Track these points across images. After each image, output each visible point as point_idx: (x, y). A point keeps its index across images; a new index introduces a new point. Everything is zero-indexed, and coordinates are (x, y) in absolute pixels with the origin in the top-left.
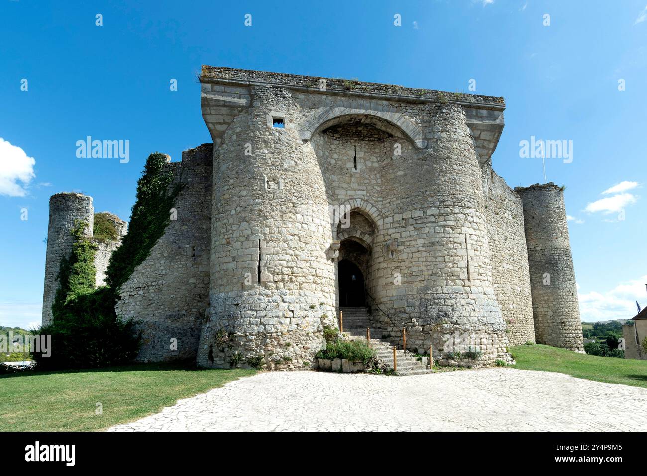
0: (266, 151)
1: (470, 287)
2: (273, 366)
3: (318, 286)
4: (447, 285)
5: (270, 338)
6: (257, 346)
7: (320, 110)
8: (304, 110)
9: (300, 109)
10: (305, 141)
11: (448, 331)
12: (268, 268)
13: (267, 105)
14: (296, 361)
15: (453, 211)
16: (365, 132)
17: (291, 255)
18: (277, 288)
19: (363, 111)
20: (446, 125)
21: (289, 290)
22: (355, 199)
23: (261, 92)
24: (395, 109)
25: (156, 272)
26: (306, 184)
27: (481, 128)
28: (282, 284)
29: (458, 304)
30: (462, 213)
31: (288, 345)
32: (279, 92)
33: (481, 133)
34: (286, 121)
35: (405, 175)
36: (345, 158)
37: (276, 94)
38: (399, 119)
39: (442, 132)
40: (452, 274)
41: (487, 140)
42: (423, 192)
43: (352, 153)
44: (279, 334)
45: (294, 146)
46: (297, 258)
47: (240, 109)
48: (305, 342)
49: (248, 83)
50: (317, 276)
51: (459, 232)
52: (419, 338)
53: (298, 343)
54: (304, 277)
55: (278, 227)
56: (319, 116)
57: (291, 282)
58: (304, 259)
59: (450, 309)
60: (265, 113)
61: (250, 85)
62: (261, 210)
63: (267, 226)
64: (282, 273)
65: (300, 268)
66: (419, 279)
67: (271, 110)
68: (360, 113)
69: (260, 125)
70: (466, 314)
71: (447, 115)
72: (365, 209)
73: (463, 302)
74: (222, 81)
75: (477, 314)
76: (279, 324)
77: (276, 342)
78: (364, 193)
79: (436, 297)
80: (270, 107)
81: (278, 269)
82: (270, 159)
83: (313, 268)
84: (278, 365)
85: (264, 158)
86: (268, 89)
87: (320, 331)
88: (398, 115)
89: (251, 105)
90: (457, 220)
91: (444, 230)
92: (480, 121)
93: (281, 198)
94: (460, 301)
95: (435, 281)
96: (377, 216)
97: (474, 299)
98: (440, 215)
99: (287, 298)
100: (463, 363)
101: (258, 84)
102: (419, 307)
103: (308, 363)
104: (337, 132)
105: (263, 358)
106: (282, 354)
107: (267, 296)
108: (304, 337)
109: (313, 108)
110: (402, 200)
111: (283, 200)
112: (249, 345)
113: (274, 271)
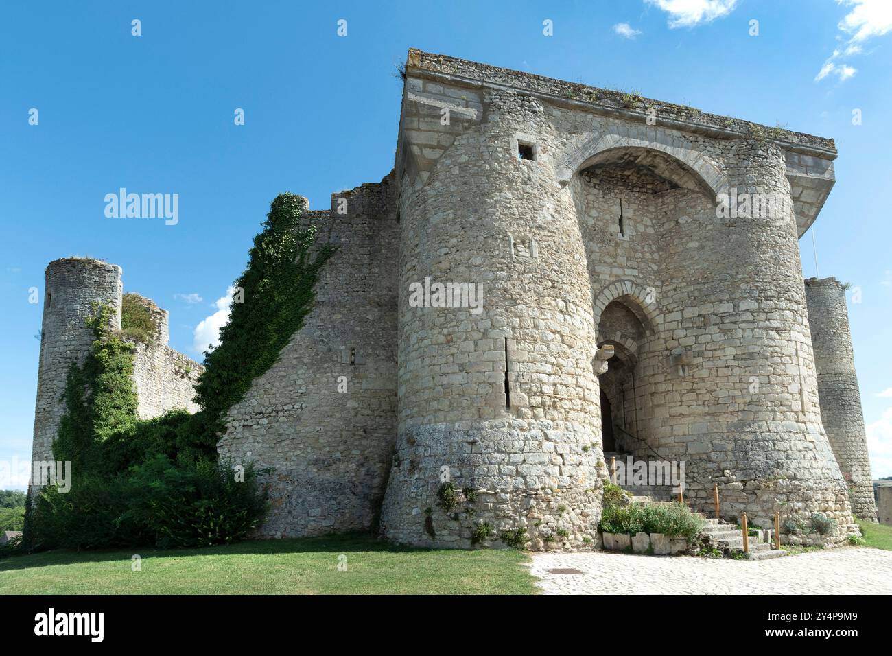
0: (510, 195)
1: (805, 423)
2: (542, 544)
3: (587, 415)
4: (773, 419)
5: (536, 499)
6: (515, 511)
7: (585, 137)
8: (562, 134)
9: (555, 133)
10: (563, 184)
11: (784, 490)
12: (521, 383)
13: (510, 121)
14: (573, 536)
15: (778, 307)
16: (634, 178)
17: (553, 365)
18: (535, 417)
19: (645, 144)
20: (763, 175)
21: (553, 421)
22: (624, 281)
23: (500, 99)
24: (690, 144)
25: (291, 388)
26: (566, 252)
27: (804, 184)
28: (541, 410)
29: (794, 449)
30: (789, 309)
31: (562, 509)
32: (526, 103)
33: (802, 192)
34: (538, 149)
35: (701, 248)
36: (607, 217)
37: (522, 106)
38: (696, 160)
39: (758, 185)
40: (781, 402)
41: (808, 203)
42: (732, 276)
43: (616, 209)
44: (549, 491)
45: (550, 190)
46: (560, 369)
47: (466, 124)
48: (584, 505)
49: (480, 83)
50: (585, 400)
51: (787, 339)
52: (740, 500)
53: (575, 507)
54: (571, 400)
55: (534, 318)
56: (584, 146)
57: (555, 408)
58: (570, 372)
59: (783, 456)
60: (508, 135)
61: (482, 87)
62: (506, 290)
63: (516, 316)
64: (541, 392)
65: (565, 385)
66: (730, 409)
67: (517, 130)
68: (642, 146)
69: (500, 152)
70: (806, 464)
71: (763, 159)
72: (638, 298)
73: (800, 445)
74: (441, 77)
75: (820, 464)
76: (545, 475)
77: (544, 505)
78: (635, 272)
79: (760, 437)
80: (514, 125)
81: (536, 386)
82: (517, 207)
83: (581, 387)
84: (549, 543)
85: (509, 205)
86: (511, 96)
87: (599, 488)
88: (695, 153)
89: (484, 119)
90: (784, 321)
91: (767, 334)
92: (803, 173)
93: (536, 272)
94: (795, 445)
95: (755, 413)
96: (655, 310)
97: (813, 442)
98: (760, 310)
99: (552, 433)
100: (810, 540)
101: (495, 87)
102: (734, 453)
103: (590, 540)
104: (596, 176)
105: (525, 530)
106: (554, 525)
107: (522, 429)
108: (581, 497)
109: (574, 133)
110: (698, 287)
111: (539, 275)
112: (502, 510)
113: (530, 389)
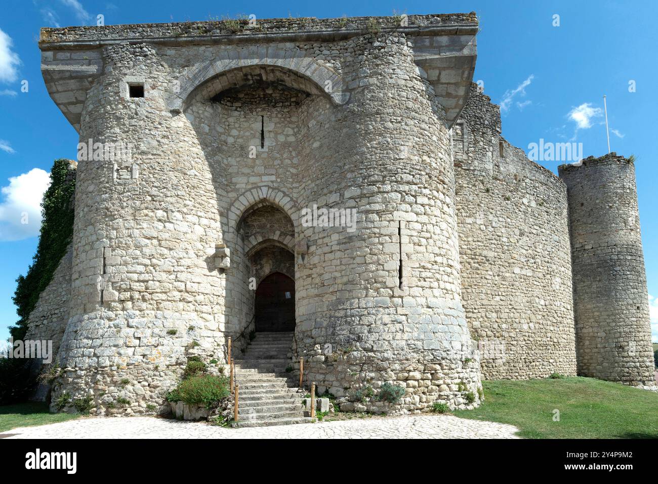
0: (117, 130)
1: (402, 297)
2: (103, 410)
3: (190, 304)
4: (366, 296)
5: (102, 374)
6: (87, 383)
7: (196, 68)
8: (175, 70)
9: (168, 70)
10: (175, 113)
11: (358, 361)
12: (113, 283)
13: (122, 68)
14: (137, 404)
15: (381, 190)
16: (276, 95)
17: (146, 266)
18: (123, 309)
19: (256, 61)
20: (377, 65)
21: (140, 311)
22: (260, 187)
23: (114, 52)
24: (304, 52)
25: (59, 298)
26: (173, 169)
27: (439, 65)
28: (130, 303)
29: (379, 322)
30: (396, 191)
31: (126, 382)
32: (137, 50)
33: (440, 74)
34: (146, 87)
35: (321, 146)
36: (247, 134)
37: (134, 53)
38: (309, 65)
39: (371, 77)
40: (375, 280)
41: (452, 84)
42: (340, 167)
43: (258, 126)
44: (114, 368)
45: (157, 120)
46: (154, 268)
47: (90, 79)
48: (152, 379)
49: (98, 43)
50: (187, 292)
51: (388, 219)
52: (320, 371)
53: (141, 380)
54: (165, 293)
55: (128, 229)
56: (194, 75)
57: (144, 300)
58: (166, 269)
59: (366, 329)
60: (118, 80)
61: (101, 46)
62: (107, 209)
63: (114, 229)
64: (130, 288)
65: (159, 281)
66: (331, 290)
67: (126, 74)
68: (252, 64)
69: (111, 96)
70: (389, 337)
71: (379, 50)
72: (274, 199)
73: (386, 319)
74: (65, 45)
75: (406, 336)
76: (117, 355)
77: (109, 380)
78: (273, 178)
79: (349, 314)
80: (125, 71)
81: (126, 284)
82: (122, 139)
83: (182, 282)
84: (109, 409)
85: (115, 139)
86: (124, 47)
87: (181, 364)
88: (308, 60)
89: (102, 73)
90: (386, 202)
91: (366, 218)
92: (435, 54)
93: (135, 191)
94: (381, 319)
95: (350, 291)
96: (291, 208)
97: (406, 315)
98: (362, 196)
99: (133, 322)
100: (374, 408)
101: (113, 42)
102: (326, 329)
103: (155, 407)
104: (237, 99)
105: (92, 399)
106: (116, 395)
107: (109, 319)
108: (151, 373)
109: (187, 66)
110: (318, 182)
111: (138, 193)
112: (77, 383)
113: (120, 287)
